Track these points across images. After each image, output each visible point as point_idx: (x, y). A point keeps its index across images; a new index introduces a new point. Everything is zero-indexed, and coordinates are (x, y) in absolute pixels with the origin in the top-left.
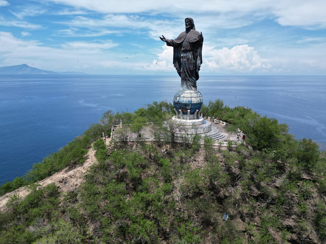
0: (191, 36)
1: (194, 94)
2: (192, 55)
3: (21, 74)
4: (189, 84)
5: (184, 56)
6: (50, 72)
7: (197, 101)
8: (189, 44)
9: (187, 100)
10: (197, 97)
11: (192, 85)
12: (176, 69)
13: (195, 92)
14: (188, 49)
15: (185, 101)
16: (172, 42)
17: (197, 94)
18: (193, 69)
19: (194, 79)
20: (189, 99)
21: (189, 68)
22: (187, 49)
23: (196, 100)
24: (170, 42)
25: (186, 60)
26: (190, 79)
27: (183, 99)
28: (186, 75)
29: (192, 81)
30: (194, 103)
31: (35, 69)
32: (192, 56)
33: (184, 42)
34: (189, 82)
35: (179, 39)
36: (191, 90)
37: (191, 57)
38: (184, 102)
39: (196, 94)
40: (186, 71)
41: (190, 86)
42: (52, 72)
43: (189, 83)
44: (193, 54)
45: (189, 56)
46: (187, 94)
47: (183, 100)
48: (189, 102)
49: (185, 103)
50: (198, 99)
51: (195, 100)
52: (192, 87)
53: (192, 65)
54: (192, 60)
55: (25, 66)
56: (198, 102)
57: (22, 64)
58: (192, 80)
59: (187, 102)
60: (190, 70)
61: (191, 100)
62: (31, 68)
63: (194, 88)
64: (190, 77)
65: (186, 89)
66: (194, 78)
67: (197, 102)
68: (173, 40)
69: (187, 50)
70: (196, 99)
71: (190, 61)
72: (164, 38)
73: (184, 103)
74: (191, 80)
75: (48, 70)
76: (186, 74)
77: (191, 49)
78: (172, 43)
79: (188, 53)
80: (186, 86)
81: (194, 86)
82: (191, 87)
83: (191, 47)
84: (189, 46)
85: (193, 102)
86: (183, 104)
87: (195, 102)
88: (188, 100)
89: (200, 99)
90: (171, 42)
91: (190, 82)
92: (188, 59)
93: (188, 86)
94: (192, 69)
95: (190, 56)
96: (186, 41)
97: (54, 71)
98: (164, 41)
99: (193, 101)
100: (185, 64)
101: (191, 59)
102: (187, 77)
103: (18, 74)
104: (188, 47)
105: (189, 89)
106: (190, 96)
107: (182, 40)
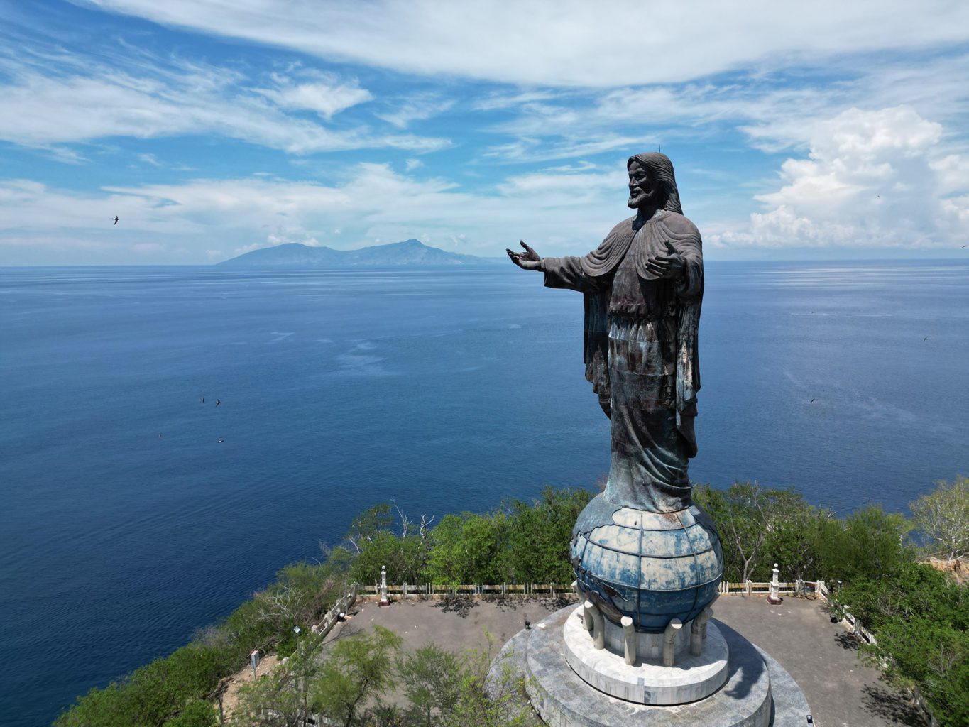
0: (651, 246)
1: (657, 539)
2: (650, 340)
3: (405, 263)
4: (640, 479)
5: (616, 339)
6: (470, 257)
7: (671, 576)
8: (638, 285)
9: (615, 569)
10: (672, 558)
11: (655, 485)
12: (596, 391)
13: (667, 525)
14: (634, 308)
15: (606, 568)
16: (570, 267)
17: (679, 540)
18: (660, 408)
19: (669, 454)
20: (626, 563)
21: (637, 403)
22: (627, 309)
23: (670, 571)
24: (557, 270)
25: (624, 361)
26: (646, 452)
27: (599, 554)
28: (627, 434)
29: (656, 465)
30: (654, 587)
31: (437, 251)
32: (656, 342)
33: (618, 273)
34: (643, 469)
35: (604, 254)
36: (649, 510)
37: (644, 351)
38: (602, 572)
39: (672, 539)
40: (625, 412)
41: (648, 491)
42: (475, 258)
43: (639, 472)
44: (661, 334)
45: (635, 343)
46: (620, 531)
47: (599, 563)
48: (629, 577)
49: (608, 579)
50: (684, 565)
51: (662, 570)
52: (655, 494)
53: (652, 389)
54: (654, 364)
55: (414, 243)
56: (677, 586)
57: (409, 240)
58: (658, 460)
59: (618, 577)
60: (645, 415)
61: (635, 568)
62: (429, 248)
63: (671, 500)
64: (646, 443)
65: (624, 498)
66: (671, 450)
67: (671, 586)
68: (573, 259)
69: (629, 315)
70: (666, 567)
71: (640, 368)
72: (530, 255)
73: (600, 576)
74: (652, 460)
75: (466, 254)
76: (626, 428)
77: (648, 307)
78: (568, 276)
79: (633, 330)
80: (625, 485)
81: (671, 489)
82: (650, 496)
83: (646, 297)
84: (640, 295)
85: (650, 583)
86: (599, 580)
87: (660, 585)
88: (619, 567)
89: (693, 568)
90: (562, 269)
91: (647, 467)
92: (633, 359)
93: (637, 489)
94: (651, 409)
95: (643, 346)
96: (624, 269)
97: (479, 255)
98: (525, 268)
99: (646, 578)
100: (621, 377)
101: (649, 361)
102: (631, 441)
103: (398, 263)
104: (633, 299)
105: (642, 504)
106: (634, 548)
107: (613, 262)
